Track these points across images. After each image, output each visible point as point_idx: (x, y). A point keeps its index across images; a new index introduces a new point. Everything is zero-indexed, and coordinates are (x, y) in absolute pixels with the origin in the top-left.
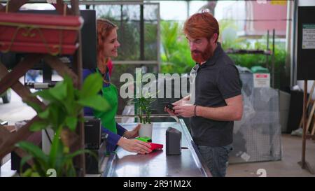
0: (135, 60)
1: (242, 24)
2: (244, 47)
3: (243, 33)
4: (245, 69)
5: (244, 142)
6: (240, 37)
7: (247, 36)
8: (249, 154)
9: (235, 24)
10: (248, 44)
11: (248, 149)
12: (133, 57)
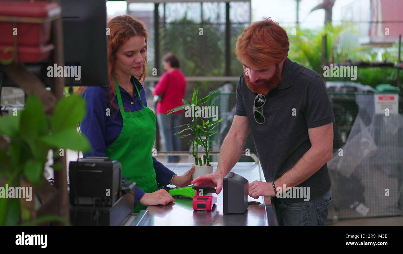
0: (218, 75)
1: (365, 27)
2: (368, 58)
3: (366, 40)
4: (367, 88)
5: (362, 189)
6: (363, 45)
7: (373, 44)
8: (367, 207)
9: (356, 27)
10: (375, 55)
11: (366, 199)
12: (216, 71)
